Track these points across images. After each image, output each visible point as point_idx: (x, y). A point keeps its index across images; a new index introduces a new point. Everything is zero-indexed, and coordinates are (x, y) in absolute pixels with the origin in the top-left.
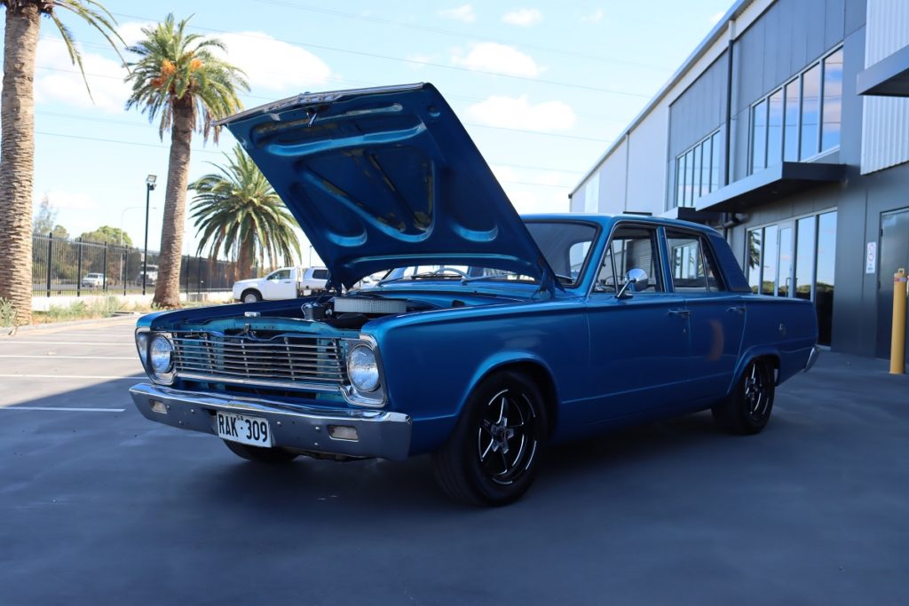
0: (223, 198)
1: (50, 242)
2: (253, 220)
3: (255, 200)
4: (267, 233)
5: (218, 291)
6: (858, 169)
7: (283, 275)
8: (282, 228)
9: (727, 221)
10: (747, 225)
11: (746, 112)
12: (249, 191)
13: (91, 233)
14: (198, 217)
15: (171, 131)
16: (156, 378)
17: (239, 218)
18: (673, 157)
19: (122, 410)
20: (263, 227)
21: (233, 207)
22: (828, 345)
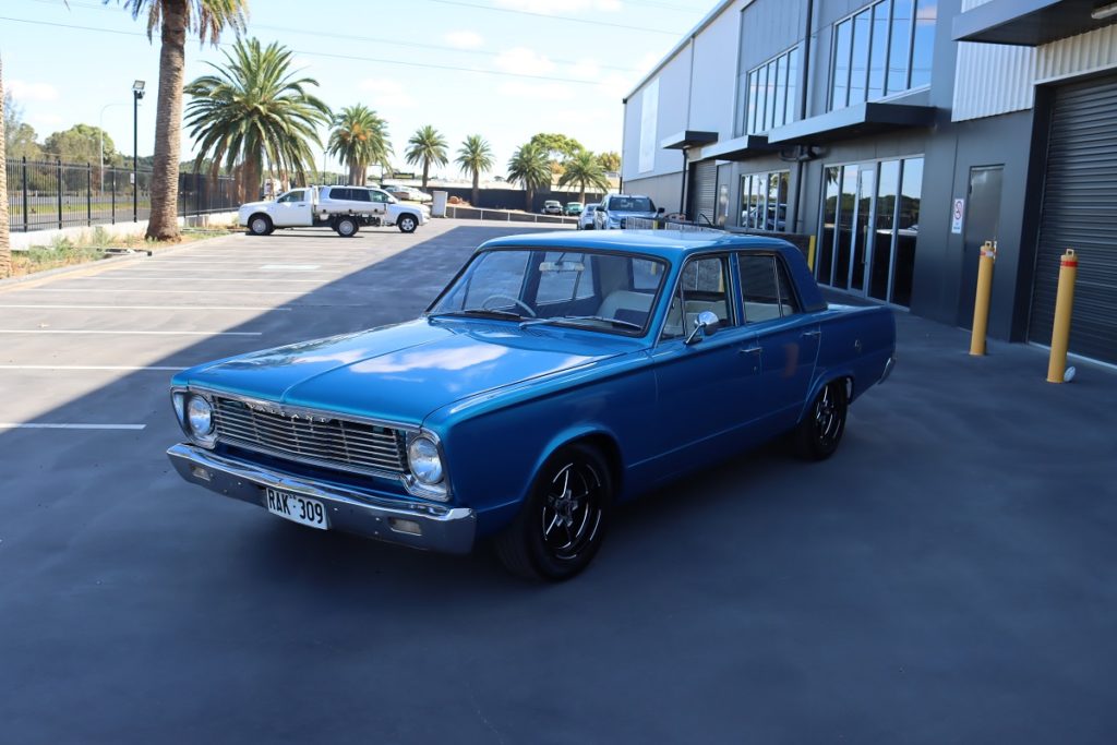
0: (224, 105)
1: (24, 168)
2: (259, 131)
3: (261, 108)
4: (275, 146)
5: (221, 212)
6: (947, 113)
7: (294, 197)
8: (293, 139)
9: (802, 154)
10: (825, 160)
11: (828, 32)
12: (254, 96)
13: (63, 133)
14: (194, 127)
15: (160, 31)
16: (196, 439)
17: (243, 127)
18: (743, 70)
19: (142, 427)
20: (271, 139)
21: (236, 116)
22: (907, 305)
